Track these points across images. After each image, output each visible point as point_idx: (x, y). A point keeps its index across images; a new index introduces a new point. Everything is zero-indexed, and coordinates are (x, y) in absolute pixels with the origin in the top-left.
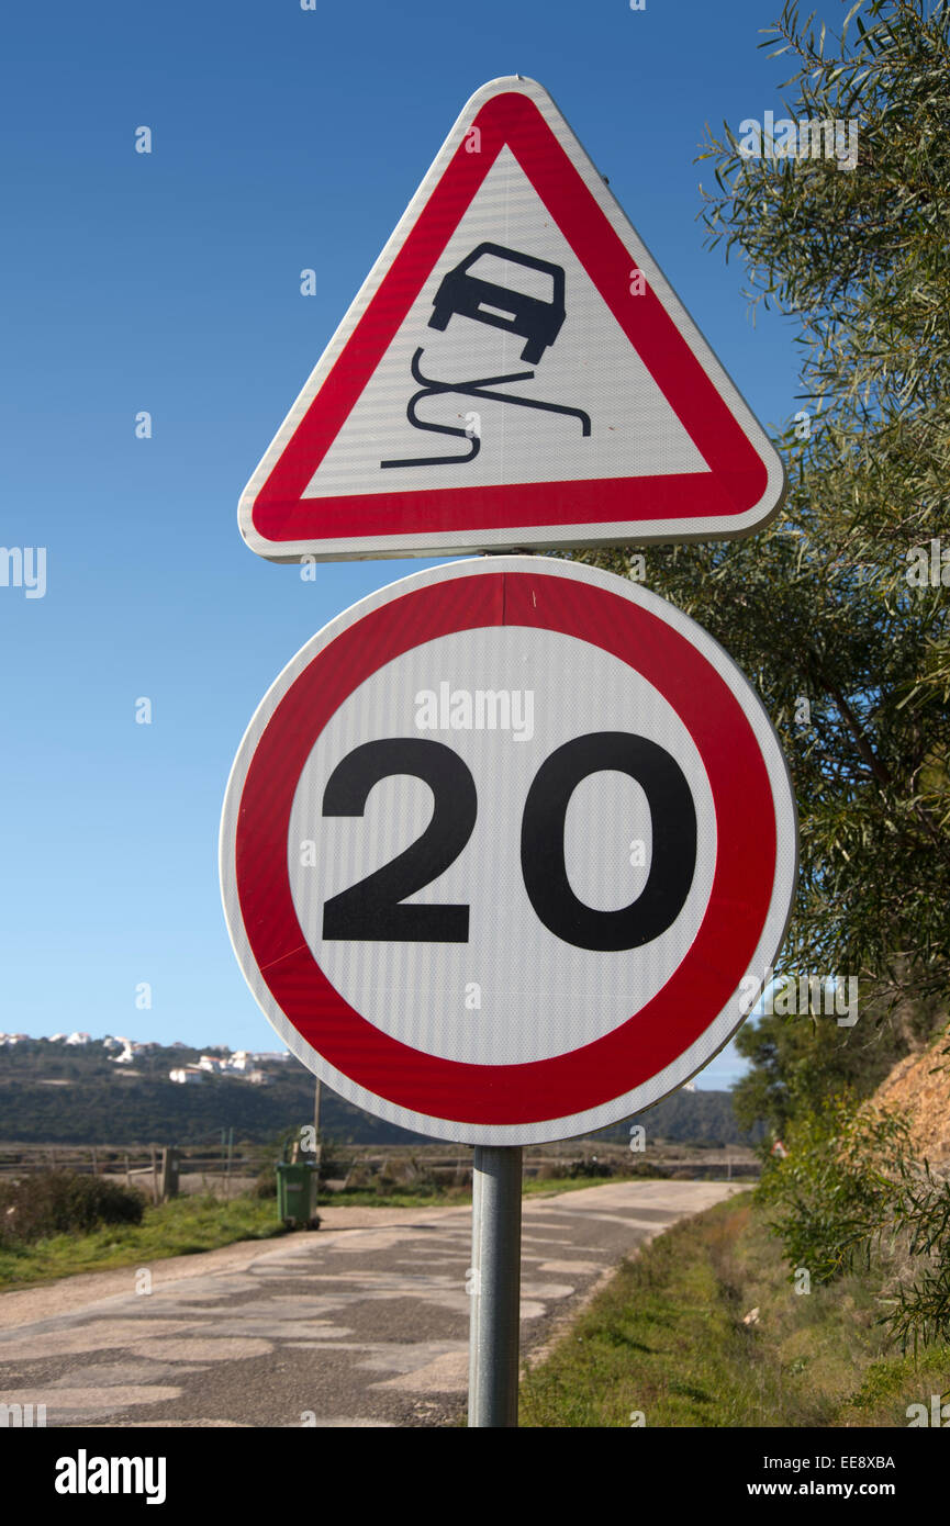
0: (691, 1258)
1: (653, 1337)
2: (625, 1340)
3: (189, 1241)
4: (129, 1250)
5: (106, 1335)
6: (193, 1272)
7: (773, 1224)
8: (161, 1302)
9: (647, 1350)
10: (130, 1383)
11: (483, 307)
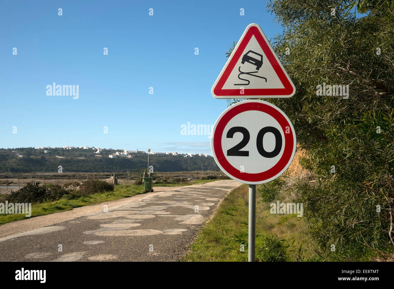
0: (238, 197)
1: (234, 213)
2: (229, 214)
3: (126, 195)
4: (113, 196)
5: (118, 214)
6: (130, 201)
7: (259, 189)
8: (127, 207)
9: (234, 216)
10: (129, 223)
11: (250, 61)
